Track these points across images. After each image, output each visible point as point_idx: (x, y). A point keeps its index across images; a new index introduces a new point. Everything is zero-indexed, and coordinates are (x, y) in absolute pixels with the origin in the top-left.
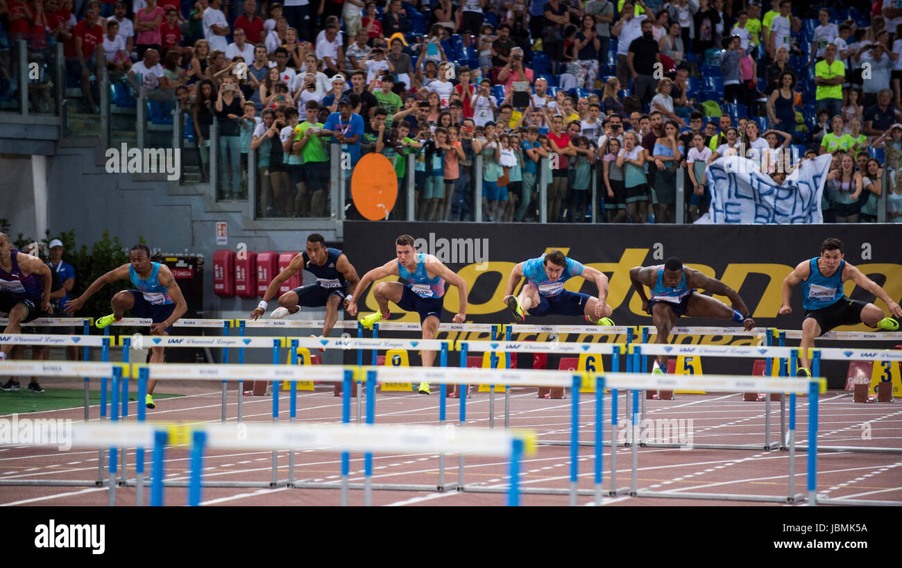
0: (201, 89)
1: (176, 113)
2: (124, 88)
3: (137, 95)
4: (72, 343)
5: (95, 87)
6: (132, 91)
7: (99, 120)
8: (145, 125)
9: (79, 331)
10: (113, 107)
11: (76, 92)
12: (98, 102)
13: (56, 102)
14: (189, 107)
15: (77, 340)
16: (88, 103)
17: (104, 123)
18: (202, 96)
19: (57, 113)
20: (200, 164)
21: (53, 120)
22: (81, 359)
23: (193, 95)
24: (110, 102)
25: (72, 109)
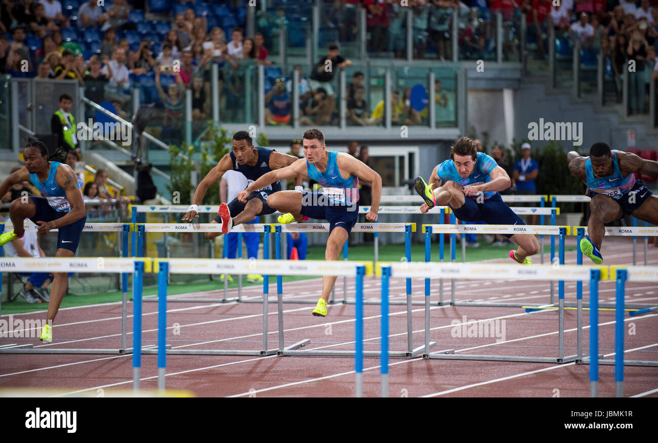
0: (617, 41)
1: (600, 58)
2: (565, 42)
3: (574, 46)
4: (531, 213)
5: (546, 42)
6: (571, 43)
7: (547, 64)
8: (579, 66)
9: (538, 205)
10: (558, 56)
11: (533, 46)
12: (547, 52)
13: (520, 54)
14: (609, 53)
15: (534, 211)
16: (541, 53)
17: (551, 66)
18: (618, 45)
19: (520, 60)
20: (616, 91)
21: (518, 65)
22: (538, 223)
23: (613, 45)
24: (556, 51)
25: (530, 58)
